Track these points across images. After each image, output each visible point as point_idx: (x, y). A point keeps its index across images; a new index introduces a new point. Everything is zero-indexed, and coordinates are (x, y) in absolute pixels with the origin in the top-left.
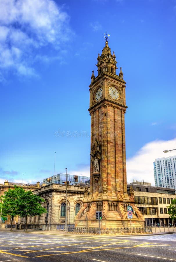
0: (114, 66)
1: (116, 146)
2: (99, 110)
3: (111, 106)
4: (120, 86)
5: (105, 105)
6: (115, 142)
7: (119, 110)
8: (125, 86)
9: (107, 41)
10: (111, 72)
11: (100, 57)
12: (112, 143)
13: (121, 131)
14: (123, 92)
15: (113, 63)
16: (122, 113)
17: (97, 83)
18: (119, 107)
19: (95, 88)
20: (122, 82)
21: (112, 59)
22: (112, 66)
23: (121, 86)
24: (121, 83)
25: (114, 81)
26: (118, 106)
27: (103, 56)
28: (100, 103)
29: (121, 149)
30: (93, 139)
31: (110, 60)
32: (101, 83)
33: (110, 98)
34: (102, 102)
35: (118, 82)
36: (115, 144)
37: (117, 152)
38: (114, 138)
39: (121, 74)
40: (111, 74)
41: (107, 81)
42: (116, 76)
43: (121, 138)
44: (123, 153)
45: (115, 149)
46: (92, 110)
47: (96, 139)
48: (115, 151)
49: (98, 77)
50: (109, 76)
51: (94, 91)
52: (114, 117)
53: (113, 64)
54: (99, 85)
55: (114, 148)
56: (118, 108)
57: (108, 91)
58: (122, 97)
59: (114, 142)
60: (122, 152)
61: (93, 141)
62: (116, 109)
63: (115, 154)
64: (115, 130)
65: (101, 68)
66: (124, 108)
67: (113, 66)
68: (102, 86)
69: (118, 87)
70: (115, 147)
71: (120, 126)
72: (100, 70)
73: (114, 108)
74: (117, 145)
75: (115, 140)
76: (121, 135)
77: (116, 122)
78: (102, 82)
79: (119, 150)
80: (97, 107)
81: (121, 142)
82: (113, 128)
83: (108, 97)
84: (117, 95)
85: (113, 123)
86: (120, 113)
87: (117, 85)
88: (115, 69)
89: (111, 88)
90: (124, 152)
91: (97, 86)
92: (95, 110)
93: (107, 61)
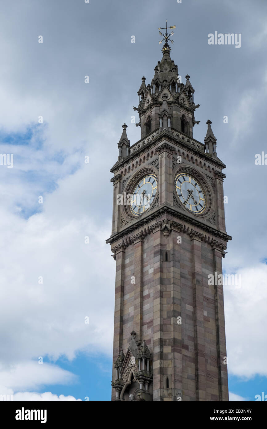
0: (191, 116)
1: (200, 358)
2: (142, 243)
3: (184, 232)
4: (207, 173)
5: (166, 227)
6: (196, 345)
7: (206, 245)
8: (223, 176)
9: (166, 45)
10: (180, 131)
11: (149, 86)
12: (186, 347)
13: (212, 311)
14: (215, 191)
15: (187, 106)
16: (214, 256)
17: (138, 160)
18: (208, 235)
19: (133, 173)
20: (213, 162)
21: (183, 95)
22: (183, 116)
23: (212, 175)
24: (212, 166)
25: (192, 158)
26: (204, 233)
27: (157, 85)
28: (148, 220)
29: (214, 369)
30: (121, 334)
31: (178, 98)
32: (151, 160)
33: (180, 207)
34: (157, 216)
35: (203, 162)
36: (197, 354)
37: (202, 379)
38: (192, 334)
39: (211, 140)
40: (181, 136)
41: (171, 156)
42: (196, 144)
43: (214, 333)
44: (220, 384)
45: (197, 369)
46: (120, 242)
47: (133, 334)
48: (197, 376)
49: (141, 143)
50: (177, 143)
51: (127, 183)
52: (193, 267)
53: (187, 110)
54: (144, 165)
55: (193, 365)
56: (203, 239)
57: (174, 185)
58: (213, 206)
59: (191, 347)
60: (216, 379)
61: (121, 340)
62: (197, 243)
63: (197, 388)
64: (195, 307)
65: (149, 117)
66: (221, 241)
67: (186, 115)
68: (155, 170)
69: (204, 175)
70: (196, 361)
71: (211, 297)
72: (146, 124)
73: (191, 237)
74: (204, 355)
75: (195, 339)
76: (214, 325)
77: (198, 281)
78: (154, 157)
79: (208, 375)
80: (137, 232)
81: (213, 348)
82: (189, 299)
83: (175, 204)
84: (200, 198)
85: (189, 284)
86: (210, 255)
87: (198, 169)
88: (191, 123)
89: (181, 178)
90: (223, 381)
91: (139, 168)
92: (131, 242)
93: (171, 99)
